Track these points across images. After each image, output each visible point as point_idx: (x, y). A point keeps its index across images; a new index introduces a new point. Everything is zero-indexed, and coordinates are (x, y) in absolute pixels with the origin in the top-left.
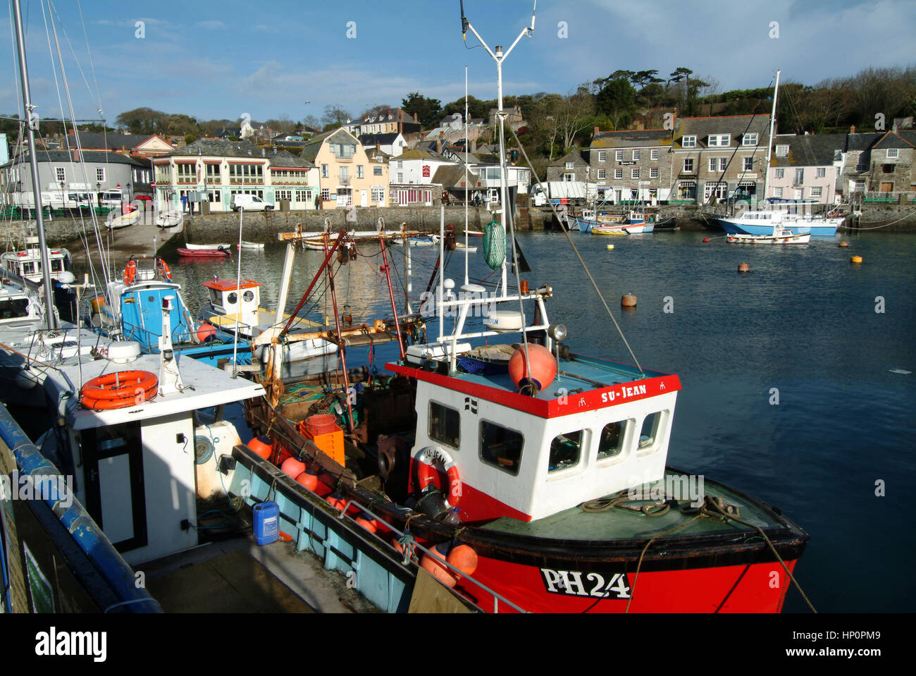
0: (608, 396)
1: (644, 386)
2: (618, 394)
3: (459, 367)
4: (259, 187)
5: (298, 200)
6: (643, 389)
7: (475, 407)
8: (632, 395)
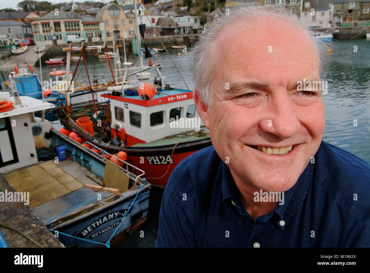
0: (170, 99)
1: (186, 95)
2: (175, 98)
3: (125, 93)
4: (78, 32)
5: (96, 36)
6: (185, 96)
7: (127, 106)
8: (180, 98)
